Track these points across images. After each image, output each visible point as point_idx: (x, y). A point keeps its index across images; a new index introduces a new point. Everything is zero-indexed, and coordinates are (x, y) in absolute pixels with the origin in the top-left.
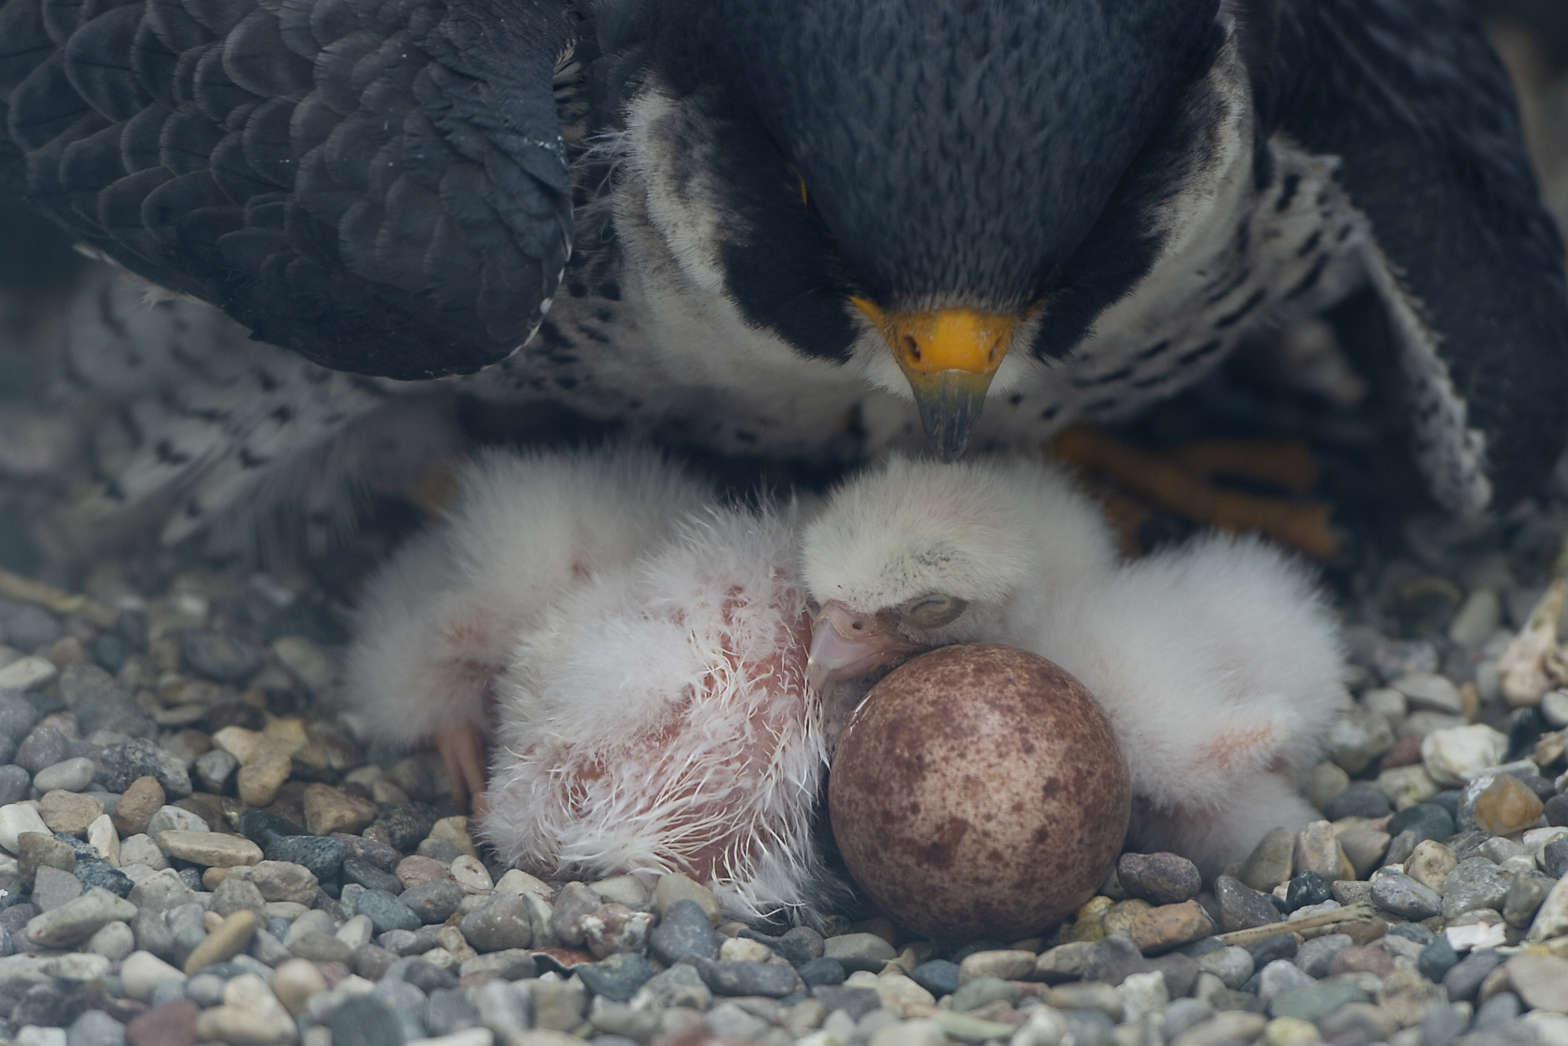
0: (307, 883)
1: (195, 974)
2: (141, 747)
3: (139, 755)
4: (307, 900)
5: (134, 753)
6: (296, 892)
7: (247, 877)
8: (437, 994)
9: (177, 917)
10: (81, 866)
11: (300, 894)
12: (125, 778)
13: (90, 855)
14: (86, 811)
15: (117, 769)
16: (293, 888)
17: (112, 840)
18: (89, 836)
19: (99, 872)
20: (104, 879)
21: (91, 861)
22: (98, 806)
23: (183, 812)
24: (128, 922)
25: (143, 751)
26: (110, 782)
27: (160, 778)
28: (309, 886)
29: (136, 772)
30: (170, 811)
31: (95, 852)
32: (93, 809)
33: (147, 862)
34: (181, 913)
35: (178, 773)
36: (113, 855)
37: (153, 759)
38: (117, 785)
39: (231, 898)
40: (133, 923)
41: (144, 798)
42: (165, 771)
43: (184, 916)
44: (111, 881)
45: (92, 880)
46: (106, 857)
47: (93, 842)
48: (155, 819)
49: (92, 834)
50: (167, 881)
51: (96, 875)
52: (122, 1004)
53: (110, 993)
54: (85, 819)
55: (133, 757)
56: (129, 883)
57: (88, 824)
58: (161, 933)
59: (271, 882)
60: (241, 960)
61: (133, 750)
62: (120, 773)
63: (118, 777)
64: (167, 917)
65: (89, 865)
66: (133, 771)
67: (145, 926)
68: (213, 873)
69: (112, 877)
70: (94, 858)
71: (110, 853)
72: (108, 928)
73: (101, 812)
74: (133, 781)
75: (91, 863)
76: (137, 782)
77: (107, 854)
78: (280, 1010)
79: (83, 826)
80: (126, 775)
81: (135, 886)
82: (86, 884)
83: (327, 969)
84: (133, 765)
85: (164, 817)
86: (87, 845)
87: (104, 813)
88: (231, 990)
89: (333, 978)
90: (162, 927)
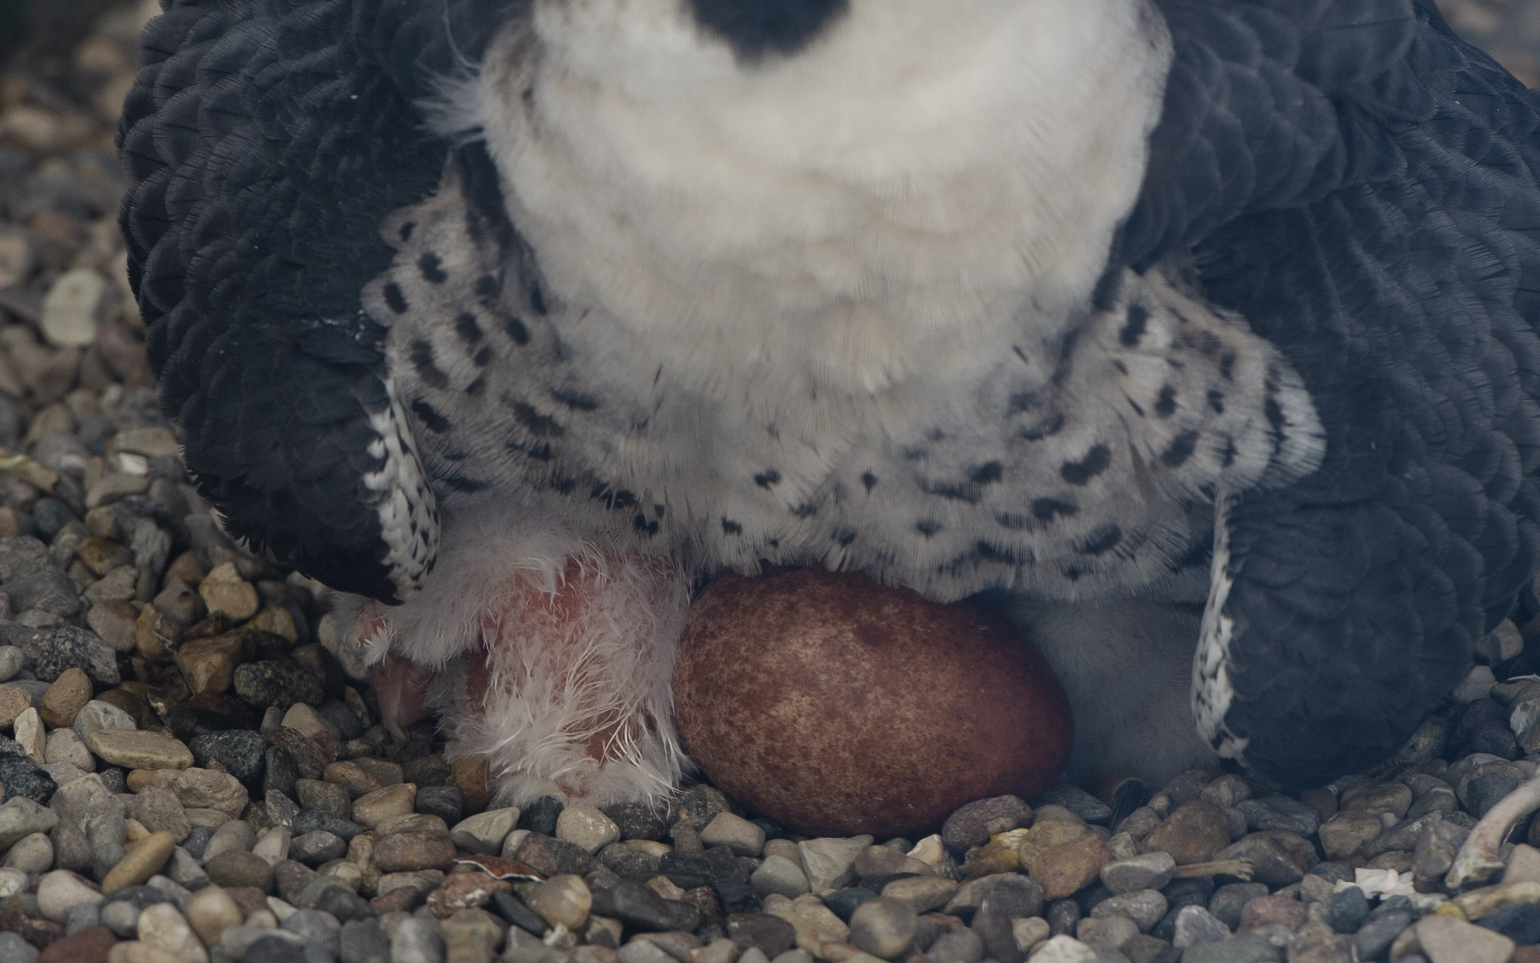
0: (234, 792)
1: (112, 898)
2: (71, 636)
3: (69, 645)
4: (235, 810)
5: (64, 643)
6: (223, 800)
7: (171, 785)
8: (351, 925)
9: (97, 826)
10: (5, 766)
11: (227, 803)
12: (54, 668)
13: (14, 753)
14: (13, 703)
15: (46, 657)
16: (219, 796)
17: (38, 736)
18: (15, 730)
19: (24, 773)
20: (27, 781)
21: (15, 761)
22: (26, 698)
23: (111, 708)
24: (48, 833)
25: (73, 641)
26: (39, 669)
27: (89, 670)
28: (236, 795)
29: (64, 663)
30: (96, 706)
31: (20, 749)
32: (21, 701)
33: (72, 760)
34: (102, 823)
35: (107, 664)
36: (38, 751)
37: (82, 649)
38: (45, 674)
39: (152, 806)
40: (53, 832)
41: (72, 691)
42: (95, 662)
43: (105, 826)
44: (35, 783)
45: (15, 782)
46: (31, 755)
47: (18, 737)
48: (82, 714)
49: (18, 729)
50: (91, 786)
51: (19, 776)
52: (38, 924)
53: (26, 914)
54: (13, 712)
55: (63, 647)
56: (52, 786)
57: (15, 717)
58: (80, 845)
59: (196, 789)
60: (158, 881)
61: (63, 640)
62: (49, 662)
63: (47, 666)
64: (88, 827)
65: (13, 766)
66: (62, 662)
67: (65, 836)
68: (137, 777)
69: (35, 780)
70: (18, 756)
71: (35, 750)
72: (29, 840)
73: (28, 705)
74: (62, 671)
75: (15, 763)
76: (65, 674)
77: (32, 751)
78: (194, 940)
79: (10, 718)
80: (56, 664)
81: (58, 791)
82: (9, 785)
83: (243, 893)
84: (62, 655)
85: (91, 712)
86: (13, 743)
87: (31, 706)
88: (146, 921)
89: (249, 906)
90: (82, 840)
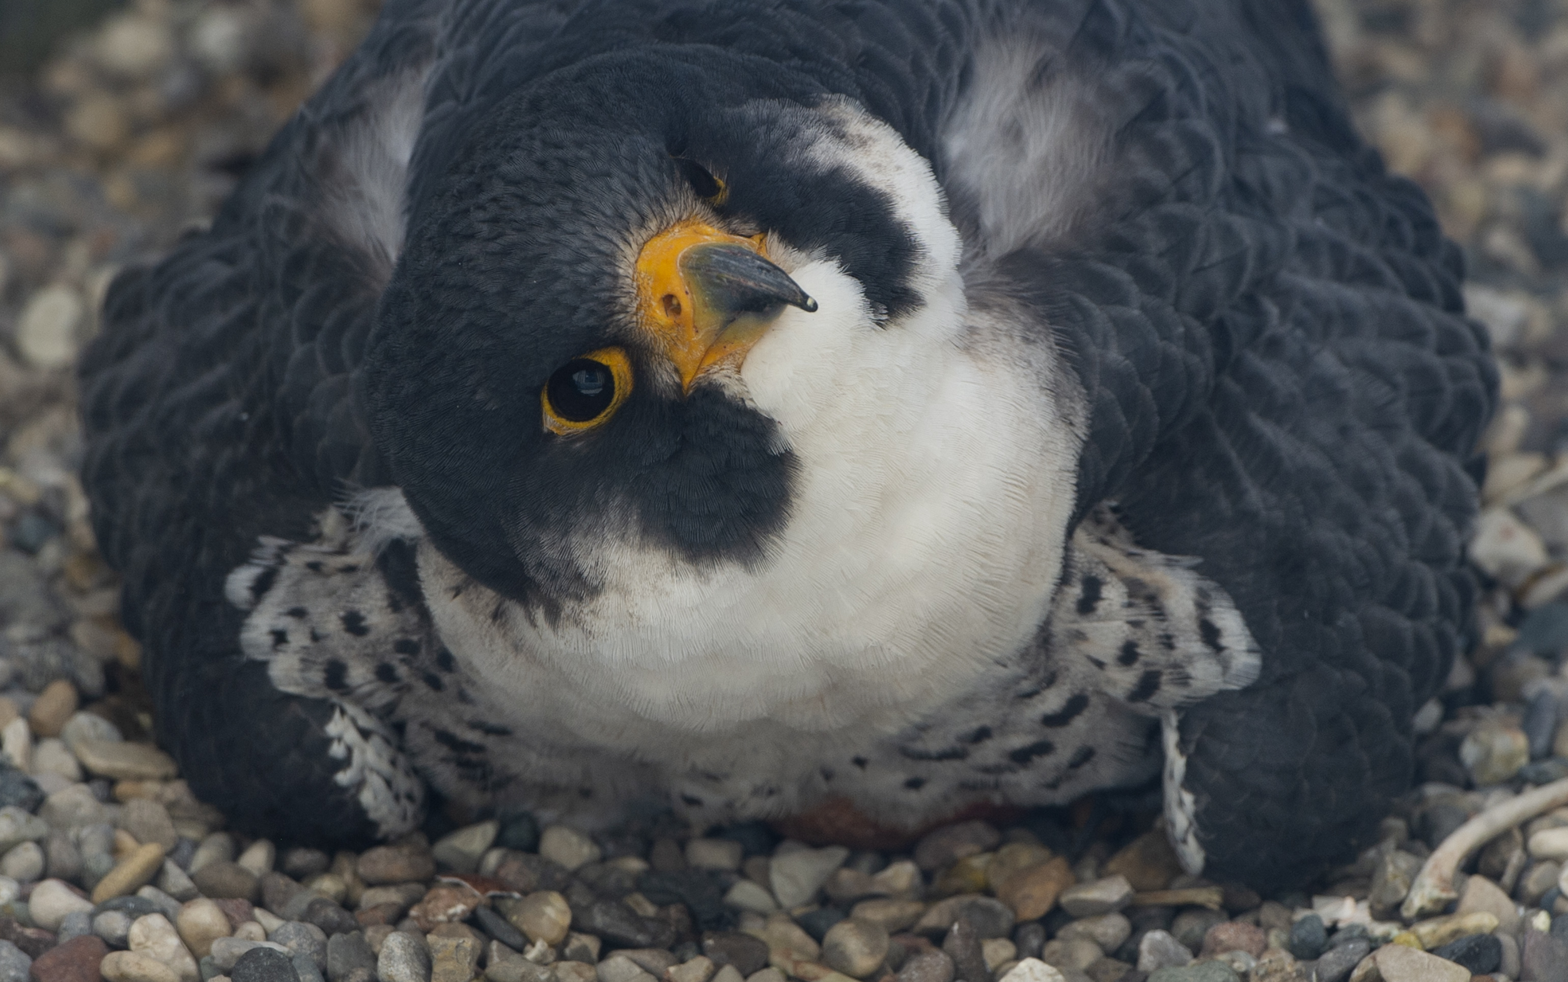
1: (103, 907)
2: (56, 649)
3: (55, 658)
5: (49, 655)
7: (158, 798)
8: (336, 937)
9: (86, 837)
12: (40, 680)
15: (34, 670)
17: (26, 746)
19: (12, 784)
20: (16, 791)
22: (14, 710)
23: (96, 720)
24: (39, 843)
26: (27, 682)
27: (76, 683)
29: (51, 676)
30: (82, 719)
31: (9, 760)
32: (9, 712)
33: (60, 772)
34: (90, 834)
35: (93, 676)
36: (26, 762)
37: (70, 663)
38: (33, 687)
39: (139, 818)
40: (44, 842)
41: (59, 703)
42: (80, 674)
43: (93, 837)
44: (24, 793)
46: (19, 765)
47: (7, 748)
48: (69, 726)
49: (7, 739)
50: (79, 797)
51: (9, 786)
52: (30, 932)
53: (18, 922)
55: (49, 659)
56: (40, 796)
58: (70, 855)
60: (147, 892)
62: (35, 674)
63: (34, 677)
64: (77, 838)
66: (49, 675)
67: (56, 847)
68: (123, 788)
69: (24, 790)
70: (7, 768)
71: (23, 761)
72: (20, 850)
73: (16, 716)
74: (49, 684)
76: (51, 686)
77: (19, 762)
78: (183, 951)
80: (42, 677)
81: (47, 801)
83: (231, 905)
84: (49, 668)
85: (77, 725)
87: (19, 717)
88: (137, 931)
89: (237, 918)
90: (71, 850)
